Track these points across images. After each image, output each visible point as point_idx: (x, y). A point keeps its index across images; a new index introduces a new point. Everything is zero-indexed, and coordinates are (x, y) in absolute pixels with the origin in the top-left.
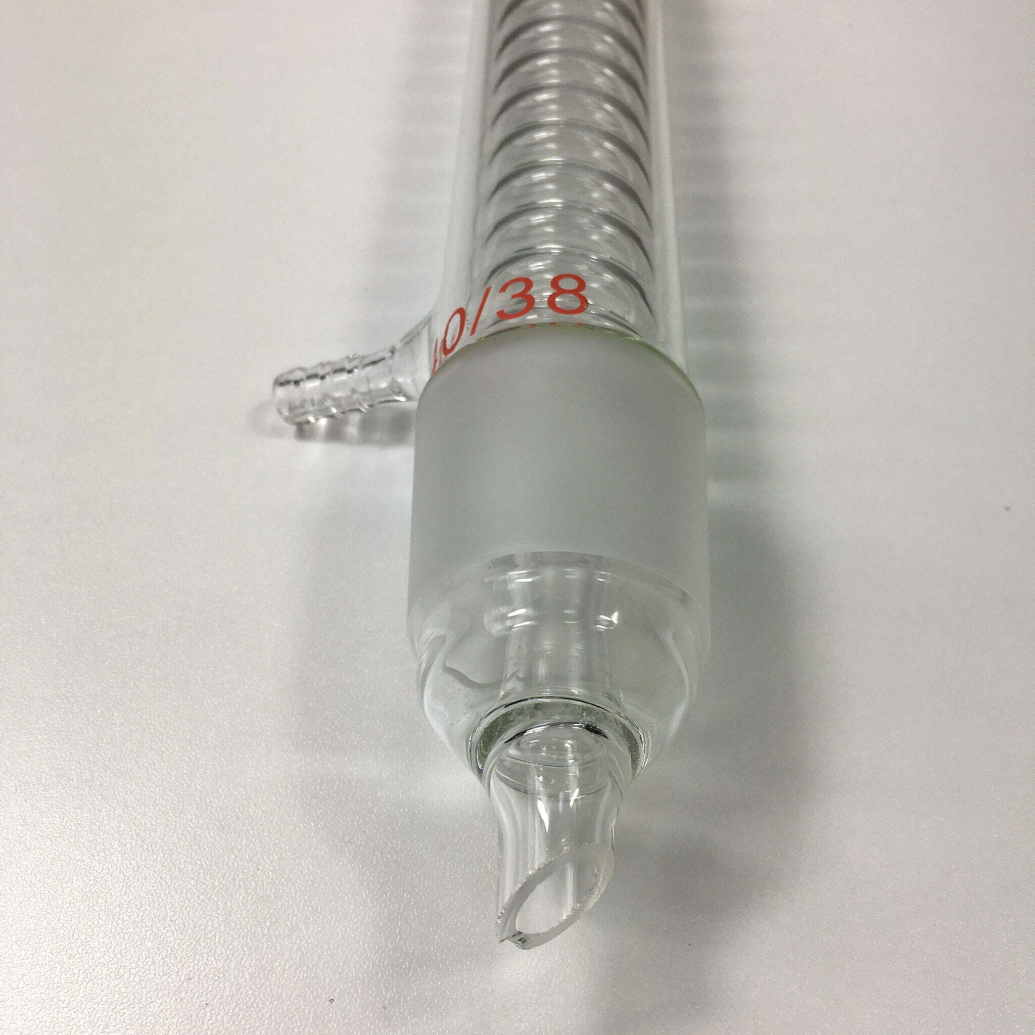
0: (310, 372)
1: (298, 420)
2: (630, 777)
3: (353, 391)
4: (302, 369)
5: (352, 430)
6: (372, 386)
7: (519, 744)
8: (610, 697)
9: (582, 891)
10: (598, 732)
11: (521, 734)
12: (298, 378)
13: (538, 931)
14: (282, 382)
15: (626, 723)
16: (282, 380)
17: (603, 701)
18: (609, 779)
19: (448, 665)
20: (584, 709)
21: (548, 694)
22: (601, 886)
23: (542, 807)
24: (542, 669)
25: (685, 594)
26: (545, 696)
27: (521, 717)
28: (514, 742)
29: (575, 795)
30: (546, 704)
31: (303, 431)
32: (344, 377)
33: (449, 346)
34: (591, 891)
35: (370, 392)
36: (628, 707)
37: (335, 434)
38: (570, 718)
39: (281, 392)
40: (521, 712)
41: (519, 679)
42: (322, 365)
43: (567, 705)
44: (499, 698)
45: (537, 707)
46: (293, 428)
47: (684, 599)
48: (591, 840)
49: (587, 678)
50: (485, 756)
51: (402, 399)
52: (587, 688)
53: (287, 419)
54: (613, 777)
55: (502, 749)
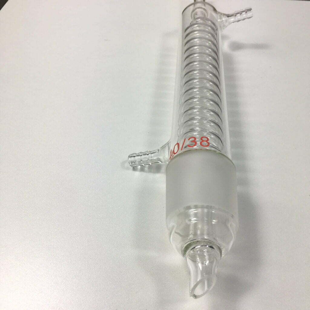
0: (137, 155)
1: (134, 166)
2: (220, 258)
3: (148, 159)
4: (136, 154)
5: (146, 169)
6: (152, 158)
7: (193, 250)
8: (214, 239)
9: (209, 286)
10: (213, 248)
11: (194, 248)
12: (134, 156)
13: (198, 295)
14: (130, 157)
15: (219, 245)
16: (130, 156)
17: (213, 240)
18: (215, 259)
19: (176, 231)
20: (208, 242)
21: (200, 238)
22: (213, 285)
23: (200, 265)
24: (199, 232)
25: (232, 215)
26: (199, 239)
27: (194, 244)
28: (192, 250)
29: (208, 262)
30: (200, 241)
31: (134, 169)
32: (147, 156)
33: (175, 152)
34: (211, 286)
35: (152, 160)
36: (219, 242)
37: (142, 170)
38: (205, 244)
39: (130, 159)
40: (194, 242)
41: (193, 235)
42: (141, 153)
43: (204, 241)
44: (188, 239)
45: (198, 241)
46: (132, 168)
47: (232, 216)
48: (211, 273)
49: (208, 234)
50: (185, 254)
51: (160, 162)
52: (208, 236)
53: (130, 165)
54: (216, 258)
55: (189, 252)
